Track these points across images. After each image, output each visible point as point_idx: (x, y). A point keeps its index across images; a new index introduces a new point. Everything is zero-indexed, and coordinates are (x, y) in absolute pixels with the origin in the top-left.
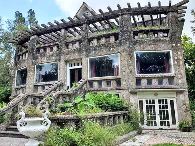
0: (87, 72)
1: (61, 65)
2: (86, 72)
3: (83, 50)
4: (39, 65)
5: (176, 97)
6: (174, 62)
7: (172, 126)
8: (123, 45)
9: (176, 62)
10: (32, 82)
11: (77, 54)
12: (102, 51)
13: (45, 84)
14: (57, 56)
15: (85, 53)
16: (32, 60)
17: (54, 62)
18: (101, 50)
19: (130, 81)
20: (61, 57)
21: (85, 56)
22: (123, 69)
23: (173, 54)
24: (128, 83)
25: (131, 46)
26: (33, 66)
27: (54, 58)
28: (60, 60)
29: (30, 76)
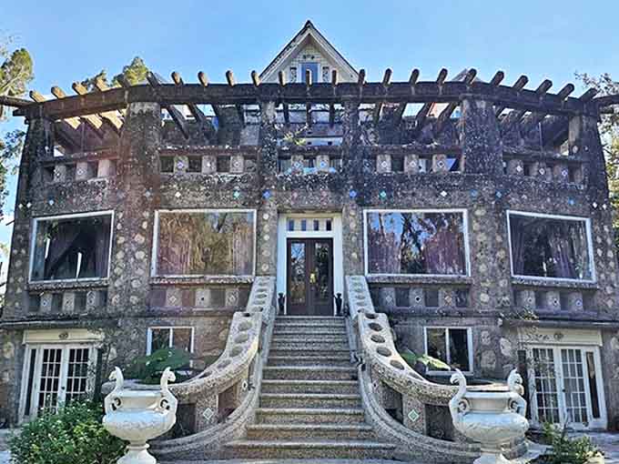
0: (361, 255)
1: (264, 220)
2: (358, 253)
3: (350, 182)
4: (174, 211)
5: (601, 345)
6: (595, 249)
7: (592, 422)
8: (477, 186)
9: (600, 252)
10: (140, 272)
11: (325, 194)
12: (413, 194)
13: (202, 281)
14: (249, 190)
15: (354, 194)
16: (141, 189)
17: (236, 207)
18: (411, 192)
19: (501, 293)
20: (266, 195)
21: (354, 202)
22: (479, 255)
23: (592, 228)
24: (494, 299)
25: (499, 195)
26: (146, 214)
27: (237, 194)
28: (261, 204)
29: (134, 249)
